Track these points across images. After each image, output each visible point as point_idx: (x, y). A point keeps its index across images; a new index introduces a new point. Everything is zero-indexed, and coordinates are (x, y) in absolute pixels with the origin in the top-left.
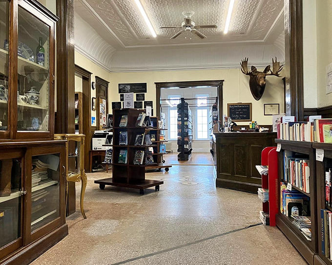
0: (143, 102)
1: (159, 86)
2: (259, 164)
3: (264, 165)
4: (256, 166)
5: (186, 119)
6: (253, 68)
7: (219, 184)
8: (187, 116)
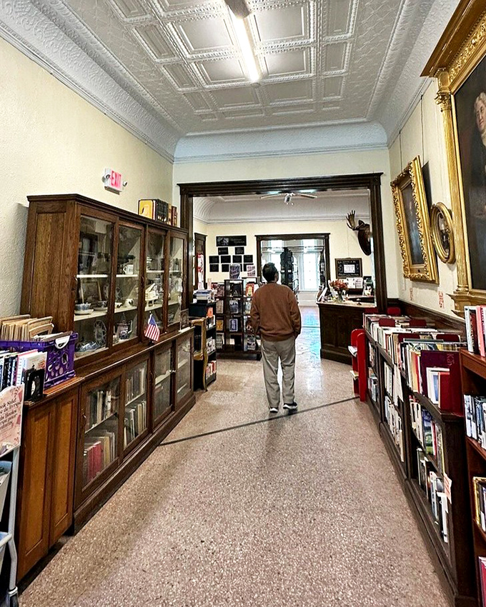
0: (243, 256)
1: (260, 238)
2: (350, 345)
3: (354, 346)
4: (349, 347)
5: (289, 271)
6: (360, 222)
7: (324, 355)
8: (291, 268)
